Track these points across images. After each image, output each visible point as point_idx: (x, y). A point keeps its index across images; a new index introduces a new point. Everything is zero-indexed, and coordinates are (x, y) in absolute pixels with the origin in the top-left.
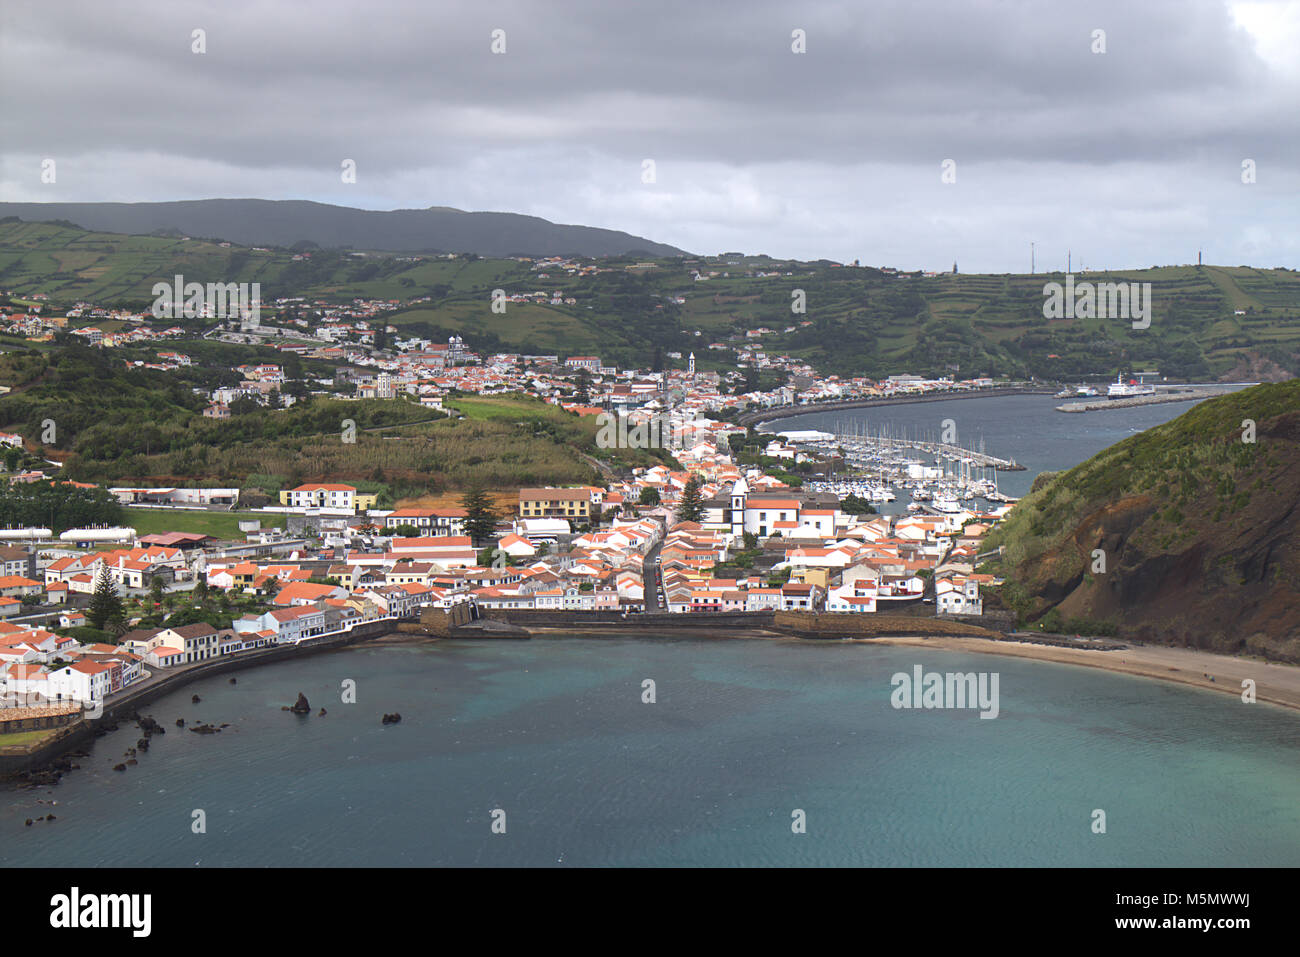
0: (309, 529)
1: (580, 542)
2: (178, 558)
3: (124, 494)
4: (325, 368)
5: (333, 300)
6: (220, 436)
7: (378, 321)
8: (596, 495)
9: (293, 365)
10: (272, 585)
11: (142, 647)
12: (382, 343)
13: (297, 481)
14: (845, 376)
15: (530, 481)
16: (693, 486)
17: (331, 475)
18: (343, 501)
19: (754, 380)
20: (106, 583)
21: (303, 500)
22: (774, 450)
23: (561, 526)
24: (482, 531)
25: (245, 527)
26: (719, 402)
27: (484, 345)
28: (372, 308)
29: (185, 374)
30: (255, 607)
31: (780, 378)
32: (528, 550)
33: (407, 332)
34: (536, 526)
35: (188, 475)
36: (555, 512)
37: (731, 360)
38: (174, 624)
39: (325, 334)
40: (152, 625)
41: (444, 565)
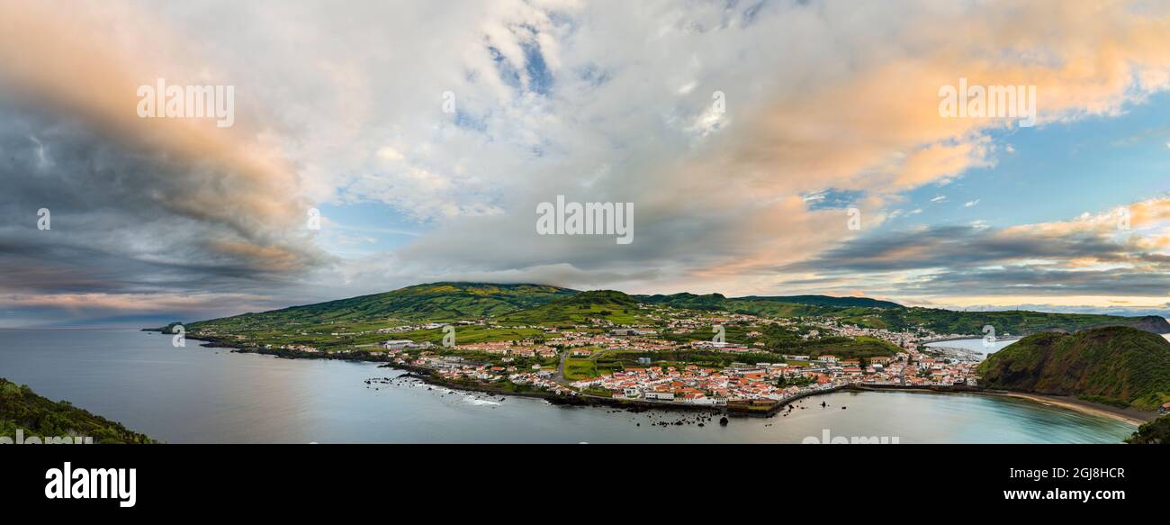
0: (824, 365)
1: (885, 369)
2: (797, 371)
3: (785, 356)
4: (827, 331)
5: (828, 317)
6: (806, 344)
7: (839, 321)
8: (889, 359)
9: (821, 330)
10: (817, 377)
11: (790, 390)
12: (839, 325)
13: (822, 355)
14: (942, 334)
15: (873, 356)
16: (910, 357)
17: (830, 353)
18: (832, 359)
19: (922, 335)
20: (782, 375)
21: (823, 359)
22: (927, 350)
23: (881, 366)
24: (863, 366)
25: (811, 364)
26: (914, 339)
27: (862, 327)
28: (837, 318)
29: (798, 332)
30: (813, 382)
31: (928, 334)
32: (873, 371)
33: (845, 323)
34: (875, 366)
35: (799, 353)
36: (879, 362)
37: (916, 330)
38: (796, 385)
39: (827, 324)
40: (791, 385)
41: (854, 374)
